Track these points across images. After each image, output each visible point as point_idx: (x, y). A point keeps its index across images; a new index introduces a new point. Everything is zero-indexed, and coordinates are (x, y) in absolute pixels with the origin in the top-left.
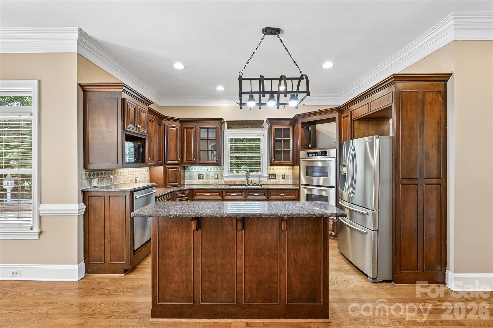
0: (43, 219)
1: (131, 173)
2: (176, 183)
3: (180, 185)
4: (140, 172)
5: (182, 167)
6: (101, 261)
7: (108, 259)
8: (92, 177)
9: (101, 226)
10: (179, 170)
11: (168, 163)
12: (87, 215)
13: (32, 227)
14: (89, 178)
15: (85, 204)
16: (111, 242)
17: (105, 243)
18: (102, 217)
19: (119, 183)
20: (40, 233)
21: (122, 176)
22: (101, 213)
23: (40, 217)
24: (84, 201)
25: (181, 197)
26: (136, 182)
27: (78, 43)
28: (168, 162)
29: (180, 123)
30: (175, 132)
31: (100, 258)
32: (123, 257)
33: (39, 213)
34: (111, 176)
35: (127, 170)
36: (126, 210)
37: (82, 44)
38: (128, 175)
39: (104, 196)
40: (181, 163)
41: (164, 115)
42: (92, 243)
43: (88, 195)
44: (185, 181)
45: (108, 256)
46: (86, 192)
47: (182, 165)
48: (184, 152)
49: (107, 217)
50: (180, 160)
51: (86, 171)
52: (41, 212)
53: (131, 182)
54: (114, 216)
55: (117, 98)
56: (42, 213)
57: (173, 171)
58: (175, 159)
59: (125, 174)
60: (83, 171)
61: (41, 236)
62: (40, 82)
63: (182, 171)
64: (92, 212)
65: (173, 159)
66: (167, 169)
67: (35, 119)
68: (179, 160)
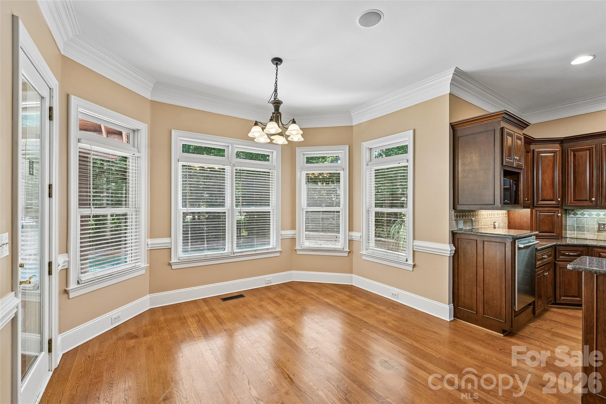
0: (416, 253)
1: (489, 216)
2: (554, 233)
3: (560, 236)
4: (498, 215)
5: (563, 210)
6: (472, 309)
7: (481, 310)
8: (458, 218)
9: (472, 272)
10: (559, 215)
11: (539, 205)
12: (456, 258)
13: (407, 259)
14: (457, 219)
15: (454, 245)
16: (485, 292)
17: (478, 291)
18: (474, 263)
19: (479, 227)
20: (414, 266)
21: (482, 218)
22: (473, 258)
23: (414, 251)
24: (454, 243)
25: (569, 255)
26: (495, 228)
27: (451, 83)
28: (540, 202)
29: (561, 144)
30: (552, 158)
31: (471, 307)
32: (501, 314)
33: (413, 248)
34: (473, 219)
35: (486, 213)
36: (506, 260)
37: (455, 83)
38: (487, 218)
39: (477, 240)
40: (562, 205)
41: (533, 137)
42: (462, 288)
43: (457, 236)
44: (568, 231)
45: (481, 307)
46: (456, 233)
47: (565, 208)
48: (568, 187)
49: (480, 264)
50: (561, 200)
51: (455, 212)
52: (415, 247)
53: (489, 227)
54: (489, 263)
55: (494, 130)
56: (416, 249)
57: (548, 216)
58: (552, 198)
59: (484, 217)
60: (453, 212)
61: (414, 268)
62: (414, 131)
63: (564, 216)
64: (461, 254)
65: (548, 197)
66: (538, 213)
67: (410, 165)
68: (559, 199)
